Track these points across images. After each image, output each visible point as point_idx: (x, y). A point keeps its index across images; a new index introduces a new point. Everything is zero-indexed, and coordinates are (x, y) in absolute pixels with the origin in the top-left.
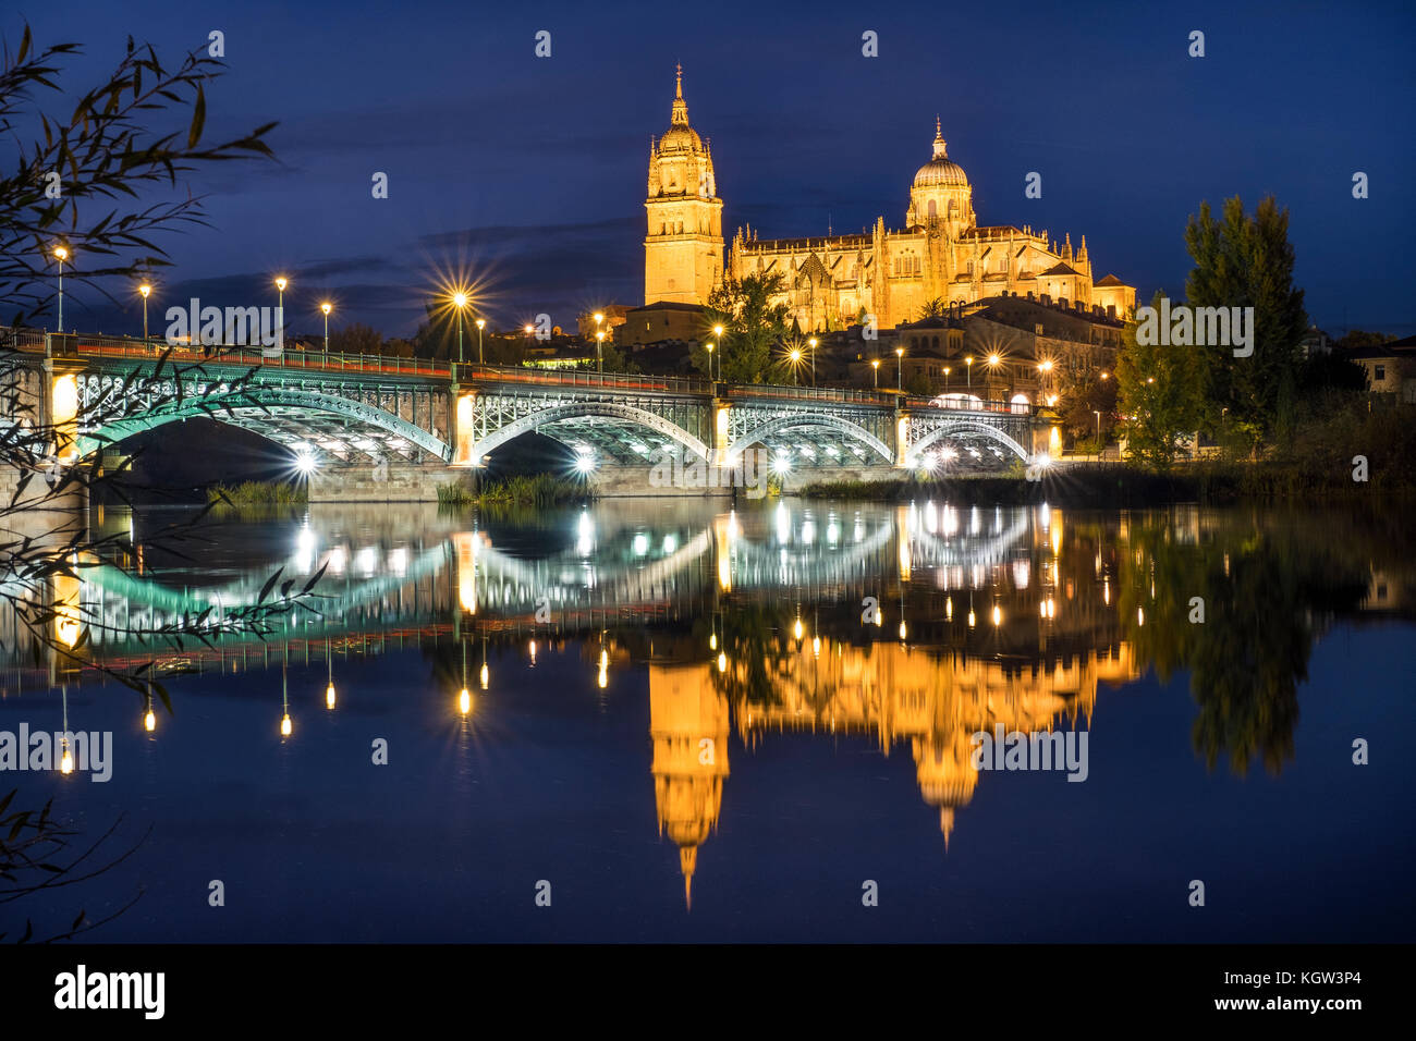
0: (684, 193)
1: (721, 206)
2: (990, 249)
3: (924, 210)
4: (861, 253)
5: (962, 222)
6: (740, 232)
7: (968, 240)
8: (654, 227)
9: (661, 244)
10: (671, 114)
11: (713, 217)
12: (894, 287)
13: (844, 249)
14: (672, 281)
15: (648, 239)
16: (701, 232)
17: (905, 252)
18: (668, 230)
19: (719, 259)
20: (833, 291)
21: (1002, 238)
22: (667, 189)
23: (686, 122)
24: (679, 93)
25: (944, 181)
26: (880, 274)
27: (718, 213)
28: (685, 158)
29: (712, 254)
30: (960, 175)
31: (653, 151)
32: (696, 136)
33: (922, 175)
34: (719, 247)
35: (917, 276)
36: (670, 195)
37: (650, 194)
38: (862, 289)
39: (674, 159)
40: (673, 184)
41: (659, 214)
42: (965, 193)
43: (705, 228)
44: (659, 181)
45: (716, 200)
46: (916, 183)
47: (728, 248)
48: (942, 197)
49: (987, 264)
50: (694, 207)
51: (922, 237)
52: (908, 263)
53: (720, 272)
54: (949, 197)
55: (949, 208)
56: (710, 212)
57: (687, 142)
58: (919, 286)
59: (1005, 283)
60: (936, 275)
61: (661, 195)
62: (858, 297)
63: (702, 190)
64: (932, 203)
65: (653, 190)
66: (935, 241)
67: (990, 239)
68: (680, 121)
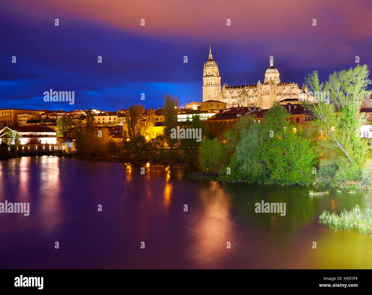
0: (212, 75)
1: (220, 78)
2: (285, 88)
3: (269, 79)
4: (254, 89)
5: (278, 81)
6: (224, 85)
7: (279, 86)
8: (205, 83)
9: (207, 87)
10: (208, 57)
11: (219, 81)
12: (263, 97)
13: (249, 88)
14: (209, 96)
15: (203, 86)
16: (216, 84)
17: (265, 88)
18: (208, 84)
19: (220, 91)
20: (248, 98)
21: (287, 85)
22: (208, 74)
23: (212, 59)
24: (210, 52)
25: (273, 72)
26: (259, 94)
27: (220, 80)
28: (212, 67)
29: (218, 89)
30: (277, 71)
31: (204, 66)
32: (215, 62)
33: (268, 71)
34: (220, 88)
35: (269, 94)
36: (209, 76)
37: (204, 76)
38: (254, 97)
39: (210, 67)
40: (209, 73)
41: (206, 80)
42: (278, 75)
43: (217, 83)
44: (206, 73)
45: (219, 77)
46: (266, 72)
47: (222, 88)
48: (273, 76)
49: (285, 91)
50: (214, 78)
51: (270, 85)
52: (266, 91)
53: (220, 94)
54: (274, 76)
55: (275, 78)
56: (218, 80)
57: (212, 64)
58: (269, 96)
59: (289, 96)
60: (273, 94)
61: (206, 76)
62: (254, 99)
63: (216, 75)
64: (271, 77)
65: (205, 75)
66: (272, 86)
67: (285, 85)
68: (211, 59)
